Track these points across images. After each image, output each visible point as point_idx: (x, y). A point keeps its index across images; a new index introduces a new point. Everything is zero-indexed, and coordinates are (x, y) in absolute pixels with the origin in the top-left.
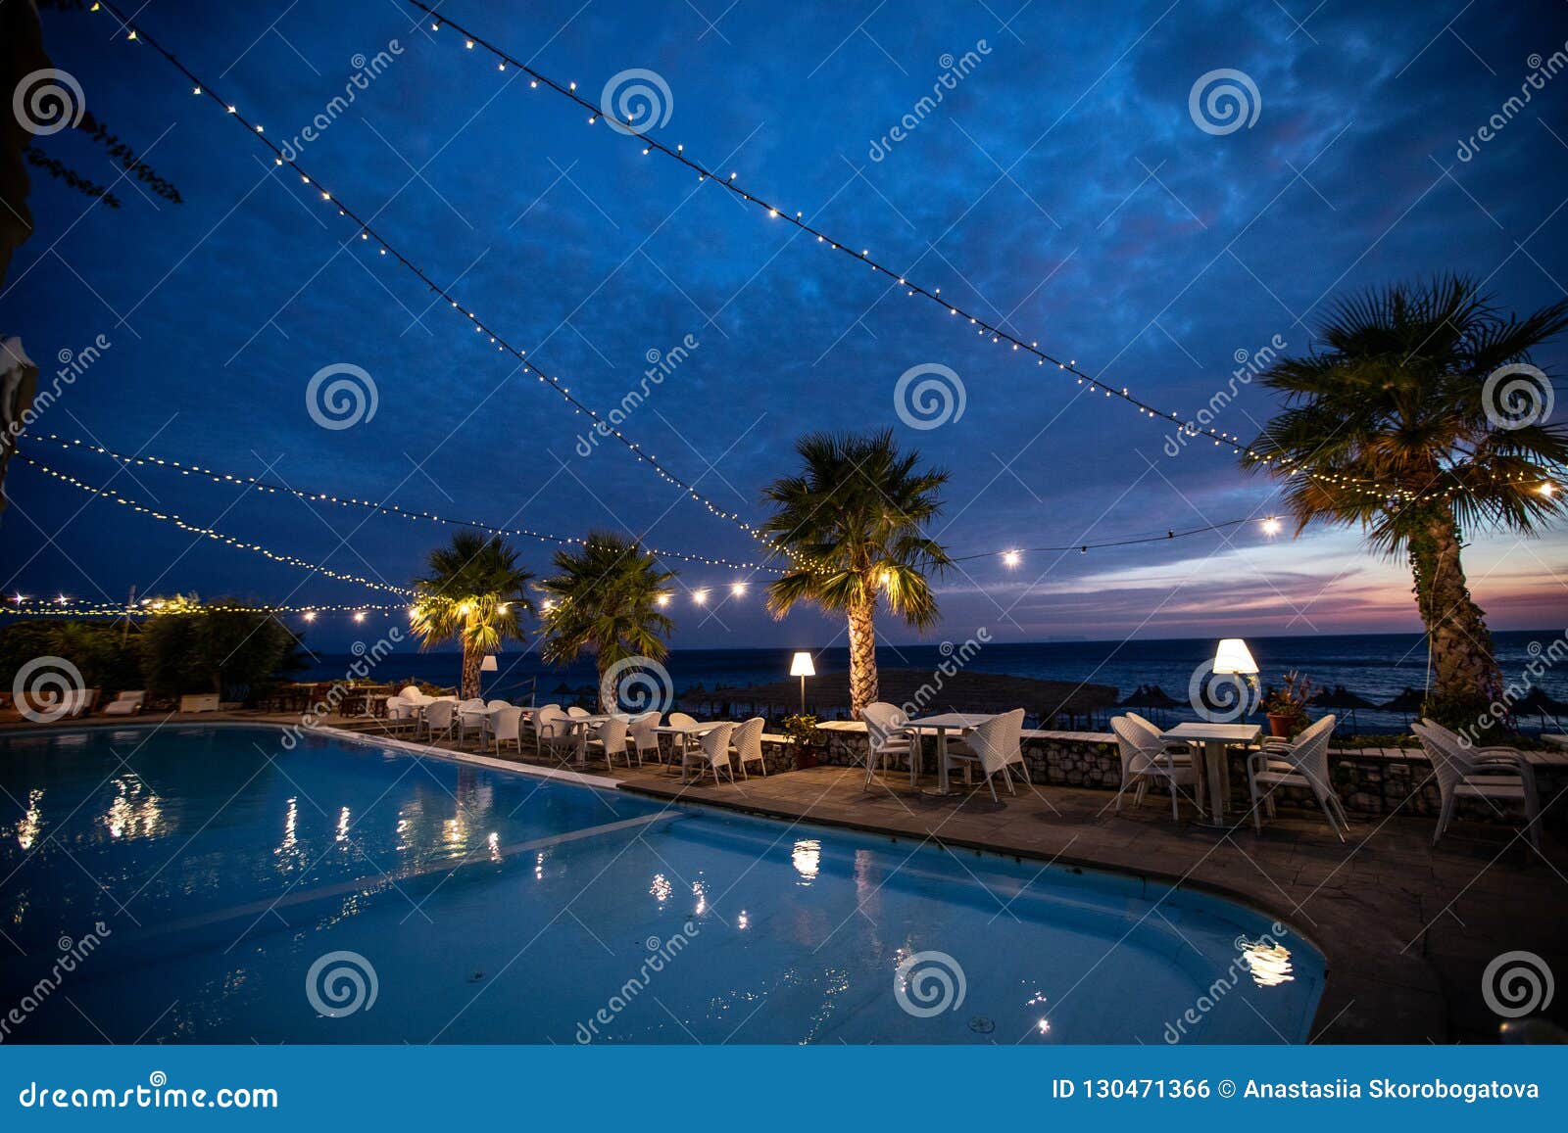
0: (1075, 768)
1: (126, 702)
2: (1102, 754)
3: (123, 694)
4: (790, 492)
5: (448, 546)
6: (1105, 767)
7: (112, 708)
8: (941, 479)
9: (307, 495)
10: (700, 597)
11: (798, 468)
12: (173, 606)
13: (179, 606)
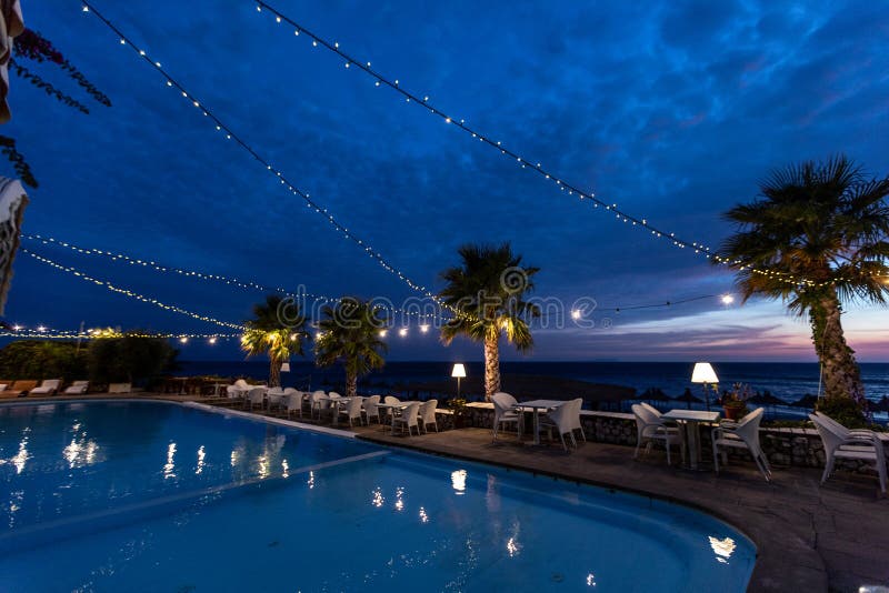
0: (611, 433)
1: (78, 387)
2: (626, 426)
3: (76, 383)
4: (453, 276)
5: (263, 302)
6: (628, 433)
7: (69, 390)
8: (537, 270)
9: (184, 272)
10: (403, 332)
11: (459, 263)
12: (106, 334)
13: (109, 333)
